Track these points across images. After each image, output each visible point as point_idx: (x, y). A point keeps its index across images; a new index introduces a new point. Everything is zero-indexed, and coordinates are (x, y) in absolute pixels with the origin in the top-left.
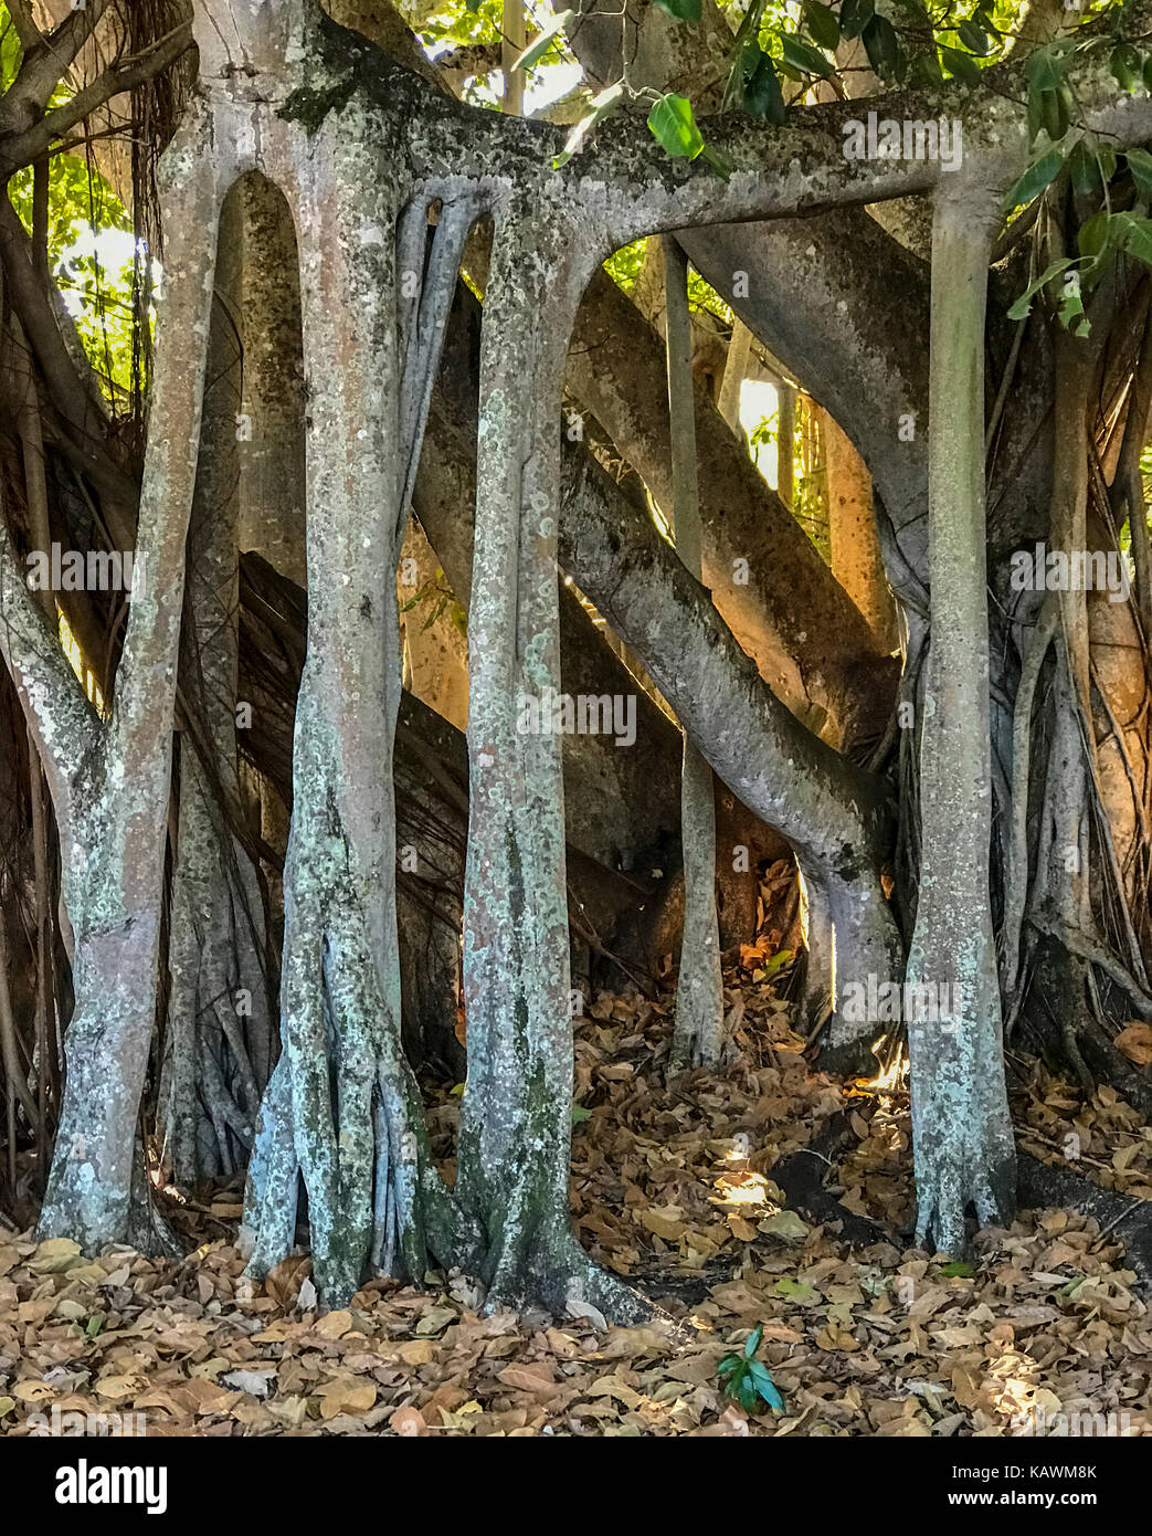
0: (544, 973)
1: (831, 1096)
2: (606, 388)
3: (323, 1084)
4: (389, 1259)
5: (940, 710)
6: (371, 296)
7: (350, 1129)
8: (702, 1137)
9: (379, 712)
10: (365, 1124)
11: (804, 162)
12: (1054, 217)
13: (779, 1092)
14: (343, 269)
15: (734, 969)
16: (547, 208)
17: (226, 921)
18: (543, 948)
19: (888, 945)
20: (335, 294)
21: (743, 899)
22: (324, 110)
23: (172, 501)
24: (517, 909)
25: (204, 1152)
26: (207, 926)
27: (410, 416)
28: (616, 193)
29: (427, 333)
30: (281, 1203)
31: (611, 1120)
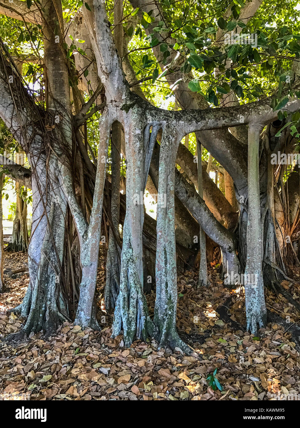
0: (171, 277)
1: (228, 294)
2: (187, 168)
3: (126, 300)
4: (140, 335)
5: (251, 224)
6: (138, 143)
7: (131, 309)
8: (204, 301)
9: (139, 224)
10: (134, 308)
11: (223, 118)
12: (267, 135)
13: (218, 292)
14: (133, 138)
15: (209, 267)
16: (173, 127)
17: (116, 260)
18: (171, 272)
19: (238, 265)
20: (131, 143)
21: (211, 254)
22: (129, 108)
23: (101, 183)
24: (166, 264)
25: (112, 303)
26: (113, 261)
27: (146, 167)
28: (186, 124)
29: (150, 151)
30: (118, 323)
31: (187, 297)
